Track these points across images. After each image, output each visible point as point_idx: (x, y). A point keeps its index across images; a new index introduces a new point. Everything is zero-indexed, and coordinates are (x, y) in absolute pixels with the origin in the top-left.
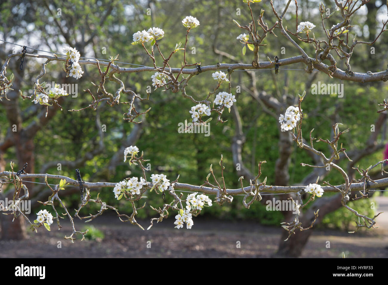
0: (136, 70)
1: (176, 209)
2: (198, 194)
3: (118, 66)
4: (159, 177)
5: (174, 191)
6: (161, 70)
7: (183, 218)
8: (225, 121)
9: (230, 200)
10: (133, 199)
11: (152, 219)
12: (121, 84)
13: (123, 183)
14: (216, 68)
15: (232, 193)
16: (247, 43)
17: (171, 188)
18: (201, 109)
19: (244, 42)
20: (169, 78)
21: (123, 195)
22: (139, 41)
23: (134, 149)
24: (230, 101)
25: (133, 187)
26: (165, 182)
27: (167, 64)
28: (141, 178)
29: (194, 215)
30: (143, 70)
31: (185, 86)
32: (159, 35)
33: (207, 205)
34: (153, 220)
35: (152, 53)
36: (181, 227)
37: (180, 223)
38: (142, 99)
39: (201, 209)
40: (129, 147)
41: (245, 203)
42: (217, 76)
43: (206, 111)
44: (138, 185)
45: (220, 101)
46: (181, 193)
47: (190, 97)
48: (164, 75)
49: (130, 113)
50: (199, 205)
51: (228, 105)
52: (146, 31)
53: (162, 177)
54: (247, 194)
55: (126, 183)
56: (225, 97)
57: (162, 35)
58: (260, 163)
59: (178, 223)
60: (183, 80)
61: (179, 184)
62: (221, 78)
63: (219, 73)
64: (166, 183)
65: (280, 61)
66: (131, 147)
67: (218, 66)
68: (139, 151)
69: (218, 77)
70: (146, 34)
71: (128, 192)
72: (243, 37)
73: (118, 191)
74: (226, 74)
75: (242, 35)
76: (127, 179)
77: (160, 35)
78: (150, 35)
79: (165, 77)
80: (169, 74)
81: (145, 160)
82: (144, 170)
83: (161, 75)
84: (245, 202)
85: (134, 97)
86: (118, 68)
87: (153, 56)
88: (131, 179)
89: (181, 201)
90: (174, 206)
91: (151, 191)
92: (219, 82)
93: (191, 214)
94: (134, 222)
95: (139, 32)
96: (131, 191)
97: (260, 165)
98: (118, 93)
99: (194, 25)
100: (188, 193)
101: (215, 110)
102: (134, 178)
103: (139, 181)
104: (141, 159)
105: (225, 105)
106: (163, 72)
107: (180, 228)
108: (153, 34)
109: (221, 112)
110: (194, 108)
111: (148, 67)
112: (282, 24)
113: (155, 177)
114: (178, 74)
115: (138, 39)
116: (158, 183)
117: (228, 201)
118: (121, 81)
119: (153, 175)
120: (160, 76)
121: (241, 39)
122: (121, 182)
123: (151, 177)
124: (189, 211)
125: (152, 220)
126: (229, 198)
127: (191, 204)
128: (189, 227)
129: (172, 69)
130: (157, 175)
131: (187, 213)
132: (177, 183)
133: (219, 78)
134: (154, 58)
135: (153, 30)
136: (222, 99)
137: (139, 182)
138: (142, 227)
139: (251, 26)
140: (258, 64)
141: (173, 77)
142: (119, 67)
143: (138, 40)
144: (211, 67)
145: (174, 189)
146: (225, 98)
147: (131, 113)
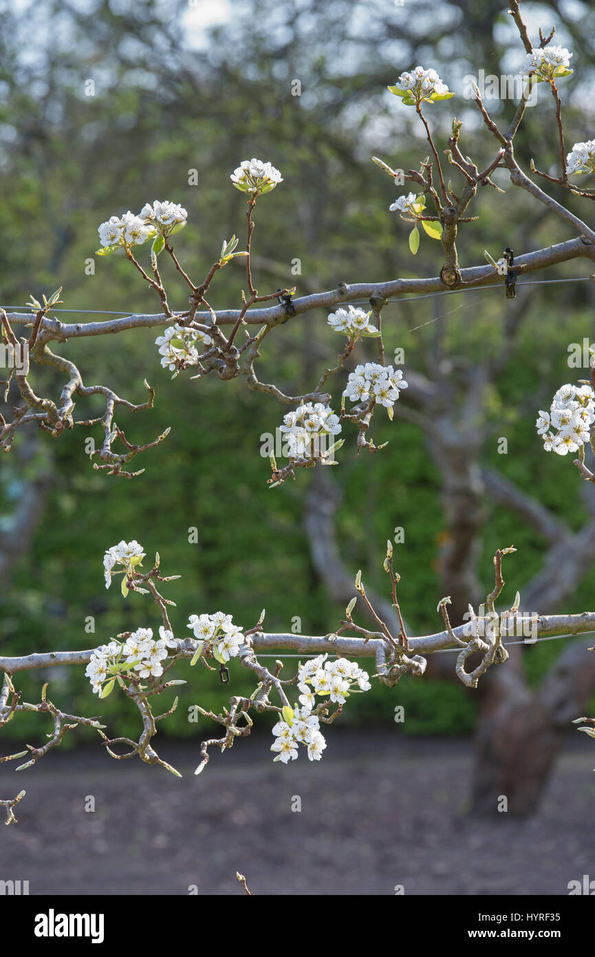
0: (109, 326)
1: (266, 708)
2: (328, 659)
3: (57, 320)
4: (211, 620)
5: (254, 656)
6: (183, 319)
7: (295, 731)
8: (382, 446)
9: (418, 668)
10: (143, 690)
11: (206, 743)
12: (71, 371)
13: (113, 648)
14: (337, 298)
15: (421, 646)
16: (422, 219)
17: (246, 649)
18: (314, 417)
19: (411, 216)
20: (208, 340)
21: (116, 682)
22: (117, 244)
23: (131, 551)
24: (391, 388)
25: (141, 656)
26: (229, 634)
27: (201, 301)
28: (162, 628)
29: (324, 719)
30: (131, 325)
31: (252, 358)
32: (173, 223)
33: (357, 687)
34: (209, 746)
35: (156, 275)
36: (291, 757)
37: (287, 747)
38: (136, 407)
39: (342, 702)
40: (117, 545)
41: (464, 673)
42: (344, 320)
43: (326, 423)
44: (154, 651)
45: (362, 391)
46: (278, 661)
47: (271, 388)
48: (191, 333)
49: (109, 448)
50: (336, 691)
51: (384, 399)
52: (133, 215)
53: (221, 622)
54: (465, 647)
55: (120, 647)
56: (375, 377)
57: (181, 222)
58: (498, 555)
59: (282, 747)
60: (249, 341)
61: (265, 635)
62: (355, 326)
63: (348, 310)
64: (232, 636)
65: (520, 259)
66: (123, 543)
67: (342, 293)
68: (144, 555)
69: (345, 323)
70: (135, 223)
71: (130, 673)
72: (408, 204)
73: (101, 671)
74: (366, 312)
75: (403, 197)
76: (119, 636)
77: (177, 222)
78: (146, 225)
79: (195, 338)
80: (208, 327)
81: (166, 579)
82: (164, 607)
83: (183, 333)
84: (463, 670)
85: (112, 402)
86: (59, 326)
87: (159, 282)
88: (133, 634)
89: (281, 684)
90: (261, 698)
91: (193, 662)
92: (349, 338)
93: (316, 719)
94: (151, 757)
95: (115, 218)
96: (136, 669)
97: (498, 560)
98: (65, 395)
99: (266, 183)
100: (298, 659)
101: (349, 416)
102: (141, 631)
103: (156, 637)
104: (155, 574)
105: (378, 401)
106: (191, 324)
107: (290, 761)
108: (156, 219)
109: (364, 422)
110: (291, 417)
111: (144, 315)
112: (513, 156)
113: (199, 622)
114: (234, 326)
115: (113, 238)
116: (211, 639)
117: (414, 672)
118: (70, 362)
119: (193, 617)
120: (179, 337)
121: (404, 210)
122: (107, 647)
123: (189, 622)
124: (311, 708)
125: (204, 745)
126: (416, 664)
127: (312, 689)
128: (315, 755)
129: (218, 313)
130: (205, 617)
131: (304, 715)
132: (260, 634)
133: (348, 325)
134: (161, 287)
135: (153, 208)
136: (368, 385)
137: (159, 641)
138: (173, 770)
139: (428, 168)
140: (457, 275)
141: (218, 335)
142: (62, 325)
143: (116, 241)
144: (321, 296)
145: (253, 652)
146: (376, 380)
147: (111, 450)
